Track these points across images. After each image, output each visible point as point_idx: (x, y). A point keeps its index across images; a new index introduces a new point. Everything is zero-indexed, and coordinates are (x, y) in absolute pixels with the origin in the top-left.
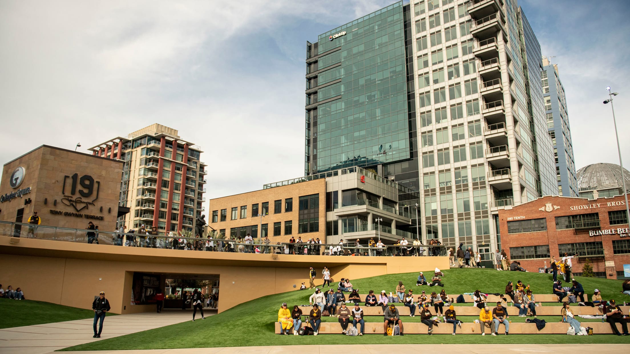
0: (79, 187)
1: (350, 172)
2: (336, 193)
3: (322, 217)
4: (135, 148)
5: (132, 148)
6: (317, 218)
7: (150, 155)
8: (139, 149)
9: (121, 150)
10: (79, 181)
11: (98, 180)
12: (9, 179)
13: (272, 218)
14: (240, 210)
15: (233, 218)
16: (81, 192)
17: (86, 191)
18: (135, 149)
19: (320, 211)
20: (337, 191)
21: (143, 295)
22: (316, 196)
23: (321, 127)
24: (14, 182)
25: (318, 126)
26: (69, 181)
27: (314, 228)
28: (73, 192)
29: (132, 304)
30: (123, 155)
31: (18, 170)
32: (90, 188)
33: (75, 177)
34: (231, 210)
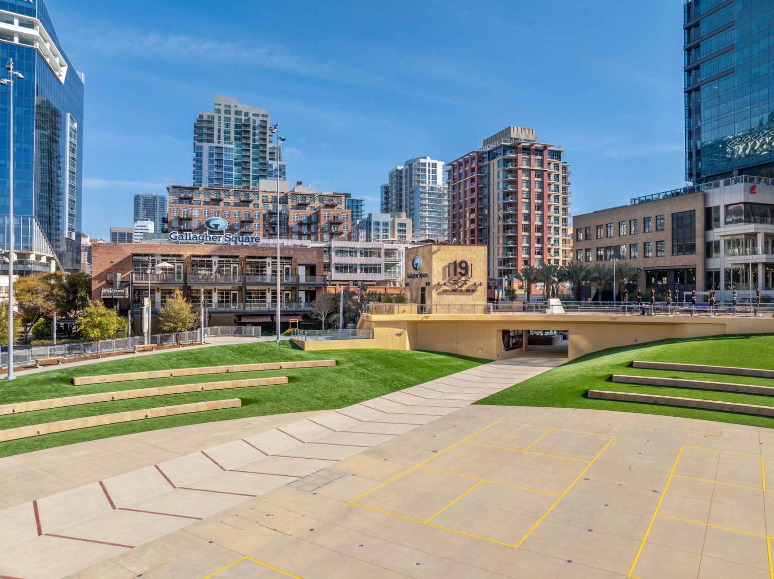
0: (459, 270)
1: (736, 183)
2: (717, 208)
3: (699, 237)
4: (492, 159)
5: (489, 160)
6: (693, 237)
7: (507, 166)
8: (495, 161)
9: (478, 164)
10: (458, 266)
11: (471, 263)
12: (411, 262)
13: (641, 238)
14: (605, 228)
15: (599, 237)
16: (460, 273)
17: (463, 272)
18: (492, 161)
19: (696, 230)
20: (719, 206)
21: (511, 343)
22: (692, 213)
23: (705, 114)
24: (415, 266)
25: (702, 113)
26: (452, 267)
27: (691, 249)
28: (455, 275)
29: (503, 351)
30: (480, 168)
31: (417, 258)
32: (466, 268)
33: (455, 263)
34: (596, 228)
